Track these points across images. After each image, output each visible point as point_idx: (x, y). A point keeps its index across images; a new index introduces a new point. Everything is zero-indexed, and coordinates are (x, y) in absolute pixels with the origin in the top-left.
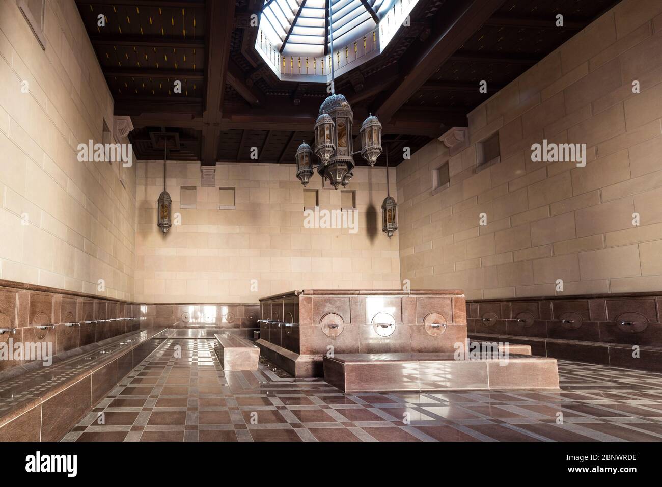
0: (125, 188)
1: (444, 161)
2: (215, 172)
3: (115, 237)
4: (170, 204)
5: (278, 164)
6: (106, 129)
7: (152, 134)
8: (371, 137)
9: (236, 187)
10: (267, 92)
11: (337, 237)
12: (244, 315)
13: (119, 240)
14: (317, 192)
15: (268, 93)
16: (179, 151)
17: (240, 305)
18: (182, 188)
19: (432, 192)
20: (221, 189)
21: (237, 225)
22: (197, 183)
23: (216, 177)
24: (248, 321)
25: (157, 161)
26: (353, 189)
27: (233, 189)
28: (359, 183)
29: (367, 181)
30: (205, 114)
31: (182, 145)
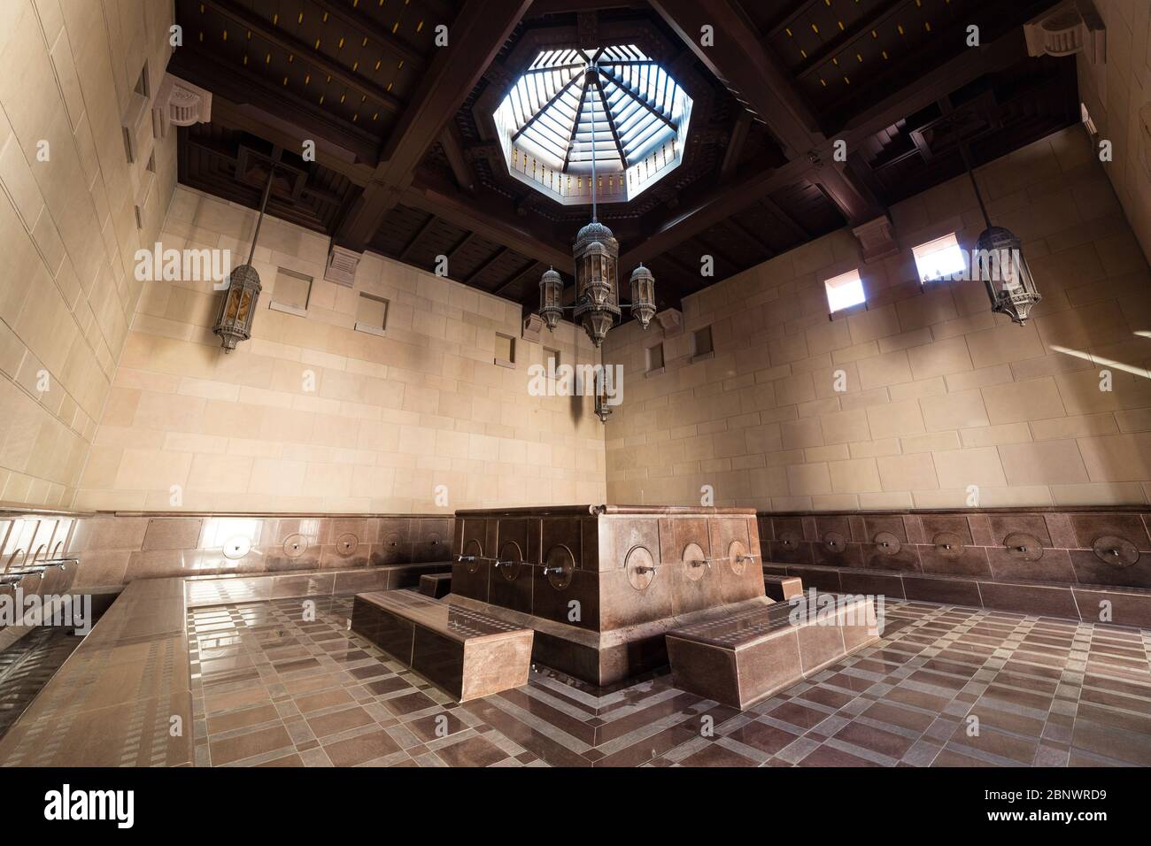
0: (139, 226)
1: (658, 342)
2: (358, 262)
3: (82, 331)
4: (258, 293)
5: (464, 286)
6: (142, 87)
7: (244, 151)
8: (645, 292)
9: (392, 299)
10: (483, 180)
11: (536, 411)
12: (377, 538)
13: (87, 340)
14: (513, 341)
15: (484, 183)
16: (291, 204)
17: (372, 516)
18: (281, 270)
19: (645, 374)
20: (362, 294)
21: (384, 364)
22: (317, 270)
23: (358, 274)
24: (384, 549)
25: (232, 203)
26: (558, 349)
27: (387, 302)
28: (565, 344)
29: (572, 342)
30: (383, 165)
31: (304, 196)
